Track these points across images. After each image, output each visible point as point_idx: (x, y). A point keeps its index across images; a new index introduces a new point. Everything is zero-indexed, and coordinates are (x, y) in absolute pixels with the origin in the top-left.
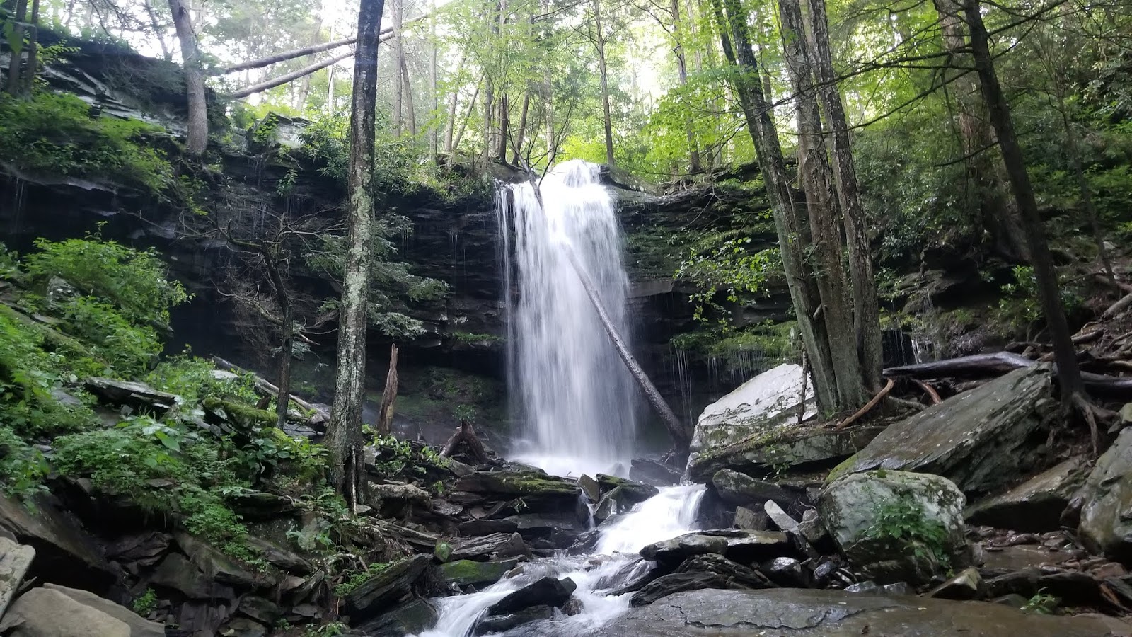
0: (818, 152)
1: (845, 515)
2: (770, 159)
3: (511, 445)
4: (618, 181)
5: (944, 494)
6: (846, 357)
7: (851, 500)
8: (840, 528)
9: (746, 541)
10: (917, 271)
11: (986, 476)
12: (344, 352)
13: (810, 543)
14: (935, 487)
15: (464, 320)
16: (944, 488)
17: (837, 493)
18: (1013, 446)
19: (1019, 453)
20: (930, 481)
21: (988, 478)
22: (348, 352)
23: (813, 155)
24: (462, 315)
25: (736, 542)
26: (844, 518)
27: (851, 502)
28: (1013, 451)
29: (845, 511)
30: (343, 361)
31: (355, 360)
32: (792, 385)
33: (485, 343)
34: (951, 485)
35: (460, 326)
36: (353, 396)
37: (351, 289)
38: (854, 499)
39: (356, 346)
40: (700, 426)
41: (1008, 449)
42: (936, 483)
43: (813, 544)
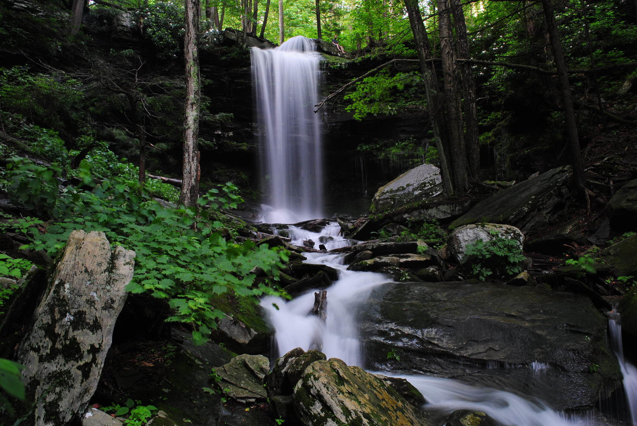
0: (450, 41)
1: (463, 246)
2: (422, 44)
3: (261, 209)
4: (325, 49)
5: (514, 235)
6: (461, 162)
7: (466, 238)
8: (460, 253)
9: (409, 259)
10: (500, 111)
11: (532, 227)
12: (187, 155)
13: (443, 260)
14: (509, 231)
15: (231, 134)
16: (514, 232)
17: (459, 235)
18: (547, 211)
19: (549, 215)
20: (507, 229)
21: (533, 228)
22: (189, 155)
23: (447, 43)
24: (231, 131)
25: (404, 260)
26: (462, 248)
27: (467, 239)
28: (547, 214)
29: (463, 244)
30: (187, 161)
31: (193, 160)
32: (428, 176)
33: (244, 148)
34: (518, 231)
35: (229, 138)
36: (193, 180)
37: (189, 119)
38: (468, 238)
39: (193, 152)
40: (375, 199)
41: (545, 212)
42: (510, 229)
43: (444, 260)
